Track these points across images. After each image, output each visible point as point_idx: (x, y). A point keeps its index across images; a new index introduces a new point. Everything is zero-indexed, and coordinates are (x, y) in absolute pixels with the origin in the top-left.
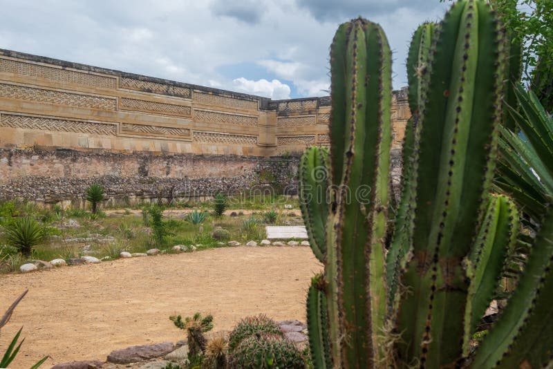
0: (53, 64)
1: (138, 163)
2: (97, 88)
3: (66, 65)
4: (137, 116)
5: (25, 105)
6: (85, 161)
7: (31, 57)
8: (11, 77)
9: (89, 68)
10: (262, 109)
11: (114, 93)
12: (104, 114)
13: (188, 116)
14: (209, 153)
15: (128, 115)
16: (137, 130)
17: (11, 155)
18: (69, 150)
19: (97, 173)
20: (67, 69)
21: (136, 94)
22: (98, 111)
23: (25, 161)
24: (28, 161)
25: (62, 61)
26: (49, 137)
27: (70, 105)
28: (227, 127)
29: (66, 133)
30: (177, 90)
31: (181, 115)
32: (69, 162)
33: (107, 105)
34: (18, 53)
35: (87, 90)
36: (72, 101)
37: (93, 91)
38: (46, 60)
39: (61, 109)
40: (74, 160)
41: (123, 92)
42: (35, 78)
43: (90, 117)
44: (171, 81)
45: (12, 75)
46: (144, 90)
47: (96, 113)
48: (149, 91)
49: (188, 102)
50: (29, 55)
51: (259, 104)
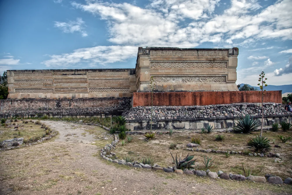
0: (29, 71)
1: (56, 102)
2: (45, 77)
3: (33, 71)
4: (61, 85)
5: (22, 86)
6: (35, 102)
7: (22, 71)
8: (17, 78)
9: (41, 71)
10: (131, 74)
11: (51, 77)
12: (48, 86)
13: (86, 82)
14: (97, 97)
15: (57, 85)
16: (62, 90)
17: (12, 101)
18: (34, 99)
19: (40, 106)
20: (34, 72)
21: (60, 77)
22: (46, 85)
23: (16, 103)
24: (17, 103)
25: (32, 70)
26: (29, 95)
27: (36, 84)
28: (109, 85)
29: (35, 93)
30: (79, 72)
31: (82, 82)
32: (30, 103)
33: (49, 82)
34: (18, 70)
35: (41, 78)
36: (36, 82)
37: (43, 78)
38: (26, 71)
39: (32, 86)
40: (31, 102)
41: (54, 76)
42: (24, 77)
43: (42, 87)
44: (75, 70)
45: (18, 77)
46: (64, 75)
47: (45, 86)
48: (66, 75)
49: (85, 77)
50: (21, 70)
51: (129, 72)
